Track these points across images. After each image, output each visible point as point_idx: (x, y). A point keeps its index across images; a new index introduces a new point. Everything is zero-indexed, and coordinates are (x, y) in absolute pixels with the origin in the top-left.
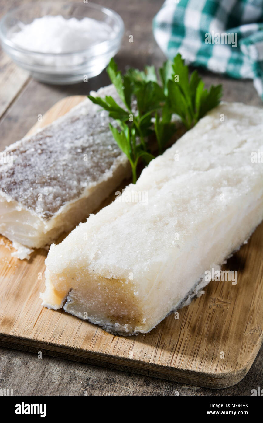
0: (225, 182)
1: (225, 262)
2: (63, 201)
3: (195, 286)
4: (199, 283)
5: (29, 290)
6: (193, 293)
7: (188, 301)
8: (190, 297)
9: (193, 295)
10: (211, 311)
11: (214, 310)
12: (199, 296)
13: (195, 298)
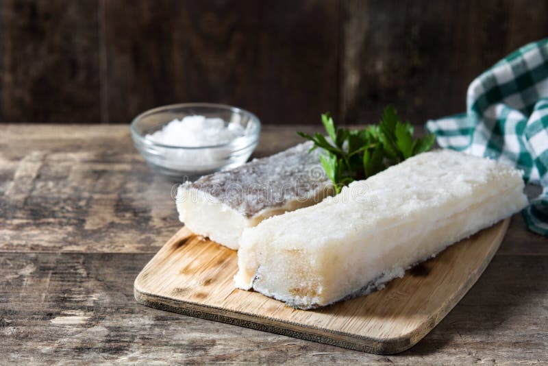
0: (415, 197)
1: (410, 268)
2: (264, 207)
3: (376, 279)
4: (380, 277)
5: (226, 277)
6: (373, 284)
7: (368, 290)
8: (369, 287)
9: (373, 287)
10: (388, 300)
11: (391, 300)
12: (380, 289)
13: (375, 290)
